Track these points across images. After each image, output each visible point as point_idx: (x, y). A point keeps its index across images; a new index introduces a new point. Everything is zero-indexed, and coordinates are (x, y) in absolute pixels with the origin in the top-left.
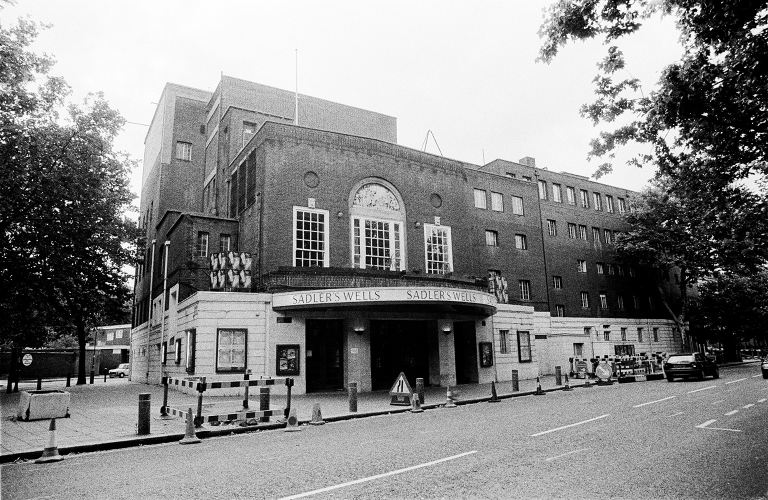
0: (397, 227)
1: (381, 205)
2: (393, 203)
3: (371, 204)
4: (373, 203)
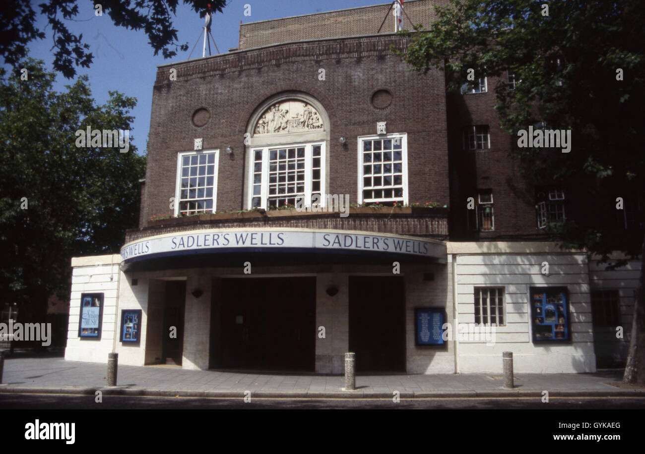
0: (317, 151)
1: (295, 125)
2: (312, 119)
3: (279, 128)
4: (283, 125)
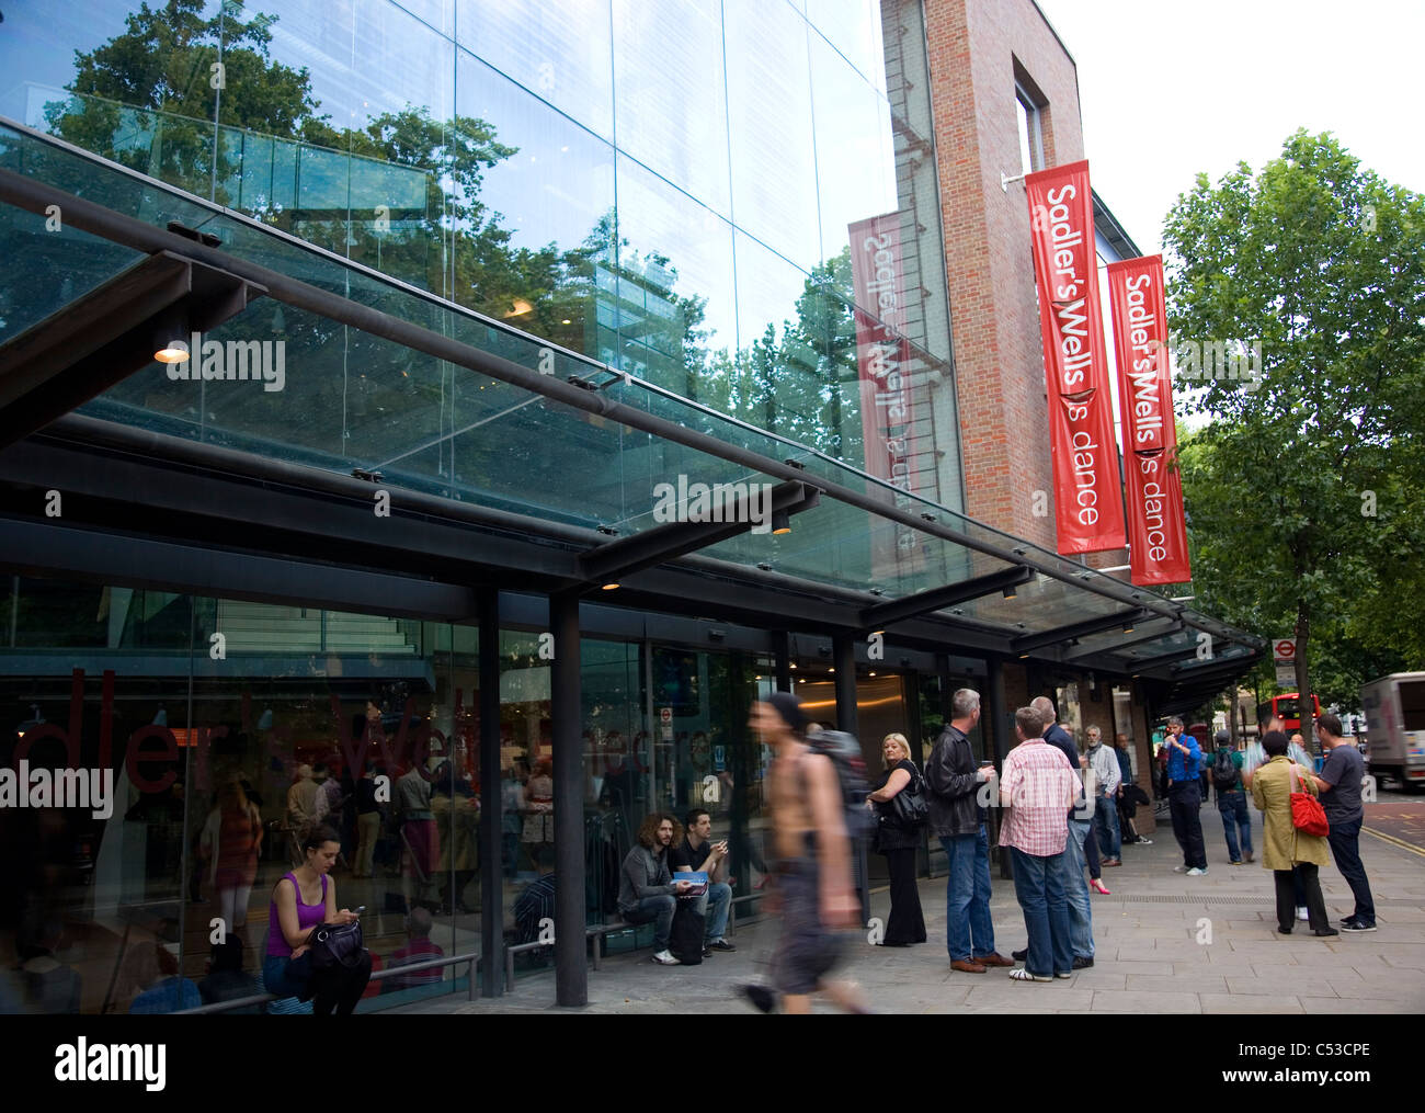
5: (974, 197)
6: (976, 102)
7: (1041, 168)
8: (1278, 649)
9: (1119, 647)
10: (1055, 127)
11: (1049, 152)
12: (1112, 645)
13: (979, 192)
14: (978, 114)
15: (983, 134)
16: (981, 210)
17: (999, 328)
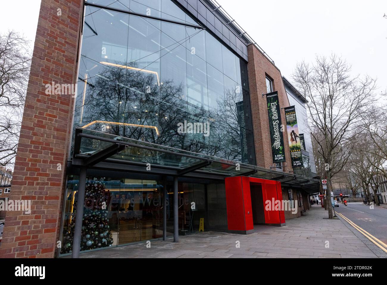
5: (256, 100)
6: (257, 83)
7: (272, 91)
8: (323, 182)
9: (286, 182)
10: (275, 84)
11: (274, 88)
12: (284, 181)
13: (257, 99)
14: (257, 85)
15: (258, 88)
16: (258, 102)
17: (261, 123)
